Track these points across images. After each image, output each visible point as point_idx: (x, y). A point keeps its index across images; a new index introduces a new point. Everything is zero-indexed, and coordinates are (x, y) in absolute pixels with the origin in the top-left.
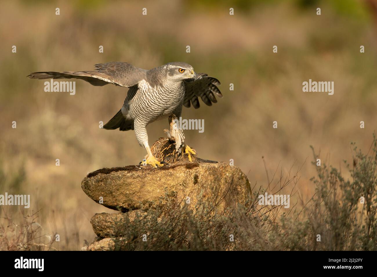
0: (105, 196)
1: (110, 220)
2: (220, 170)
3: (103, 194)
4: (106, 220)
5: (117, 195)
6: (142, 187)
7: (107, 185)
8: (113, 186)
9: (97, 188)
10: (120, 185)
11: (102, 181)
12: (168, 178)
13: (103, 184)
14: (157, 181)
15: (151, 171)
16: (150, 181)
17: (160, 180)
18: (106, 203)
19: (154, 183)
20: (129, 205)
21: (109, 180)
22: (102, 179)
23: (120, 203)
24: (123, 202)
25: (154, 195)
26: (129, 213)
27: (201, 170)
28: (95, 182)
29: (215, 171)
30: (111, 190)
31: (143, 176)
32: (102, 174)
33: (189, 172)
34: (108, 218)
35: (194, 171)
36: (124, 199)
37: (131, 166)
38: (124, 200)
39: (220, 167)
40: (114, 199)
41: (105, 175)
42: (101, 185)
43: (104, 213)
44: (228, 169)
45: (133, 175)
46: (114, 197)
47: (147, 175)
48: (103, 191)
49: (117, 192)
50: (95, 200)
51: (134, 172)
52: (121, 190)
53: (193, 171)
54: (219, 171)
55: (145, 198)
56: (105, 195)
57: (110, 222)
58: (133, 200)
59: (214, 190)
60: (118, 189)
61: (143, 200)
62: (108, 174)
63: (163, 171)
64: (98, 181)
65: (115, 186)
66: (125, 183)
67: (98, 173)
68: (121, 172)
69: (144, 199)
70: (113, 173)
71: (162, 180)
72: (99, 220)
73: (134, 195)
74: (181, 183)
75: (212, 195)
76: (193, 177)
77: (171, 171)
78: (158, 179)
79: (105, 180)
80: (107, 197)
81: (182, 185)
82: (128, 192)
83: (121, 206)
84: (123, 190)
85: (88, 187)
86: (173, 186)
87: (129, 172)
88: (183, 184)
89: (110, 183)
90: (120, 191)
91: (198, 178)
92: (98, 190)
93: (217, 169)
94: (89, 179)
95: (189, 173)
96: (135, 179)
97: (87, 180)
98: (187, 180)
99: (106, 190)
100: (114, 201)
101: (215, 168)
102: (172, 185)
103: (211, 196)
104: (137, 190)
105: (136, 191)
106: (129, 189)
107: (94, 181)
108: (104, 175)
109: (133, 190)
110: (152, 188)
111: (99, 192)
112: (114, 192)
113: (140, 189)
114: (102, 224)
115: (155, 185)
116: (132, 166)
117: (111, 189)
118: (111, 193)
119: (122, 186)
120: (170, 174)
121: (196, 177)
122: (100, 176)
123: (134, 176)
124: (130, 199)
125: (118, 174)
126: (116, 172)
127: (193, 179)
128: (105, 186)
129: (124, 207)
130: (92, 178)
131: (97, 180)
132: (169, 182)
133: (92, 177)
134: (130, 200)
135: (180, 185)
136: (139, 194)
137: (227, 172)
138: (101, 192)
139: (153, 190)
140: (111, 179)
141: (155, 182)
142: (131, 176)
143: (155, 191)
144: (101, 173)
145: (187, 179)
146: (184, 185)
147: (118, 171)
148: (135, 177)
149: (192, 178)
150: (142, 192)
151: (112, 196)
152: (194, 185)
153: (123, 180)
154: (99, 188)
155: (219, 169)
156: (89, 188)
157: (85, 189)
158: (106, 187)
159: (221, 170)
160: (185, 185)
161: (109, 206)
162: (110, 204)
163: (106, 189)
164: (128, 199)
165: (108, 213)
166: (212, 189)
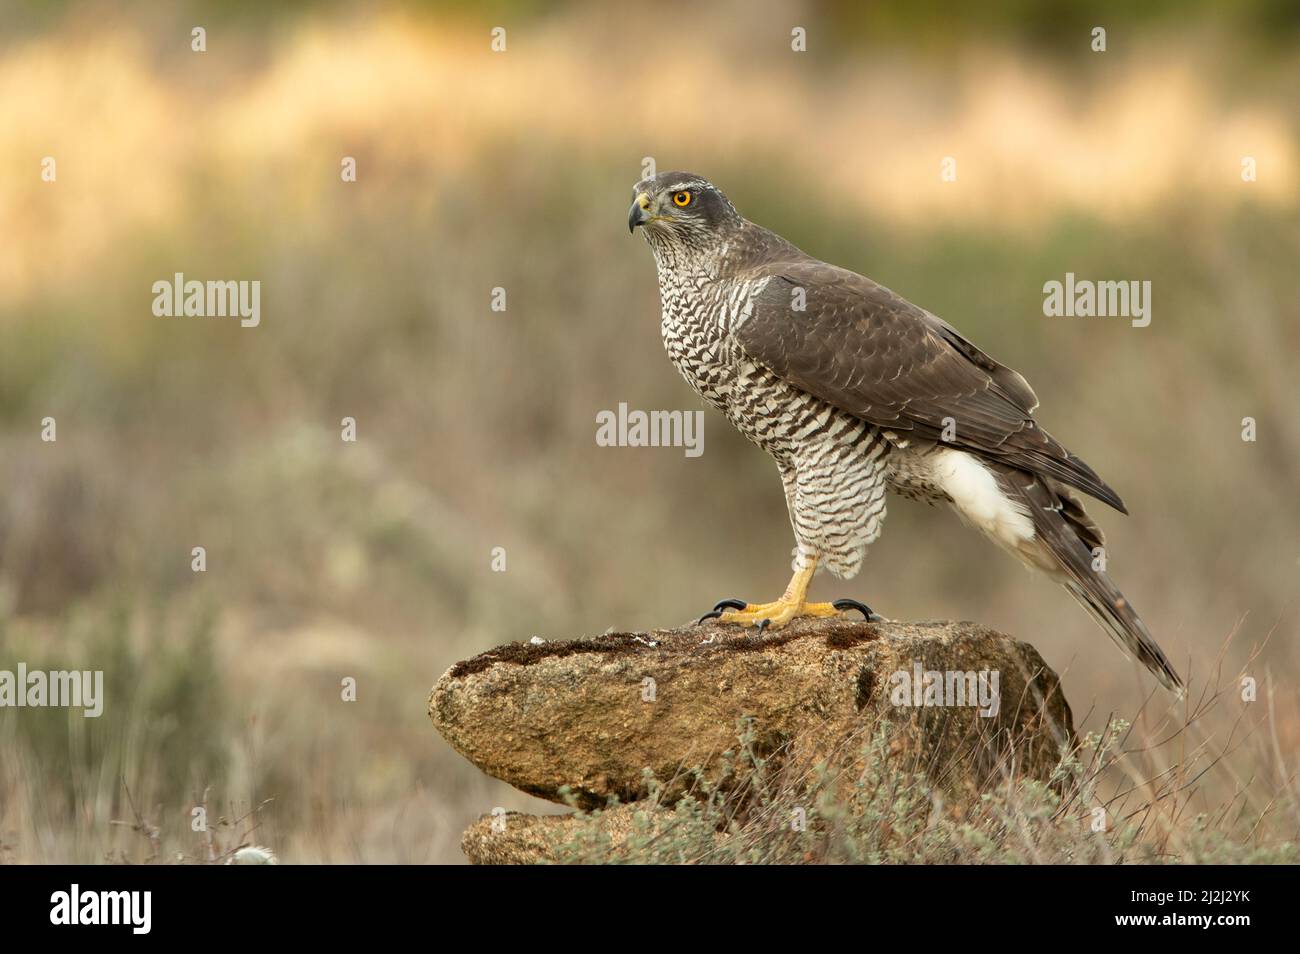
0: (518, 750)
1: (537, 841)
2: (957, 655)
3: (510, 739)
4: (521, 840)
5: (562, 745)
6: (660, 716)
7: (526, 708)
8: (548, 710)
9: (487, 718)
10: (577, 709)
11: (505, 692)
12: (760, 681)
13: (510, 704)
14: (715, 692)
15: (693, 656)
16: (692, 695)
17: (728, 689)
18: (520, 775)
19: (707, 702)
20: (610, 783)
21: (535, 688)
22: (507, 682)
23: (576, 777)
24: (586, 772)
25: (705, 748)
26: (607, 812)
27: (885, 652)
28: (479, 696)
29: (941, 658)
30: (540, 726)
31: (665, 672)
32: (508, 665)
33: (841, 658)
34: (528, 831)
35: (858, 654)
36: (590, 762)
37: (618, 636)
38: (591, 766)
39: (957, 641)
40: (554, 760)
41: (520, 668)
42: (505, 705)
43: (515, 813)
44: (989, 651)
45: (626, 669)
46: (554, 754)
47: (681, 671)
48: (512, 730)
49: (566, 736)
50: (478, 764)
51: (630, 660)
52: (579, 727)
53: (854, 656)
54: (954, 656)
55: (673, 757)
56: (519, 744)
57: (535, 846)
58: (624, 766)
59: (935, 727)
60: (567, 723)
61: (661, 763)
62: (531, 664)
63: (743, 657)
64: (492, 692)
65: (559, 710)
66: (594, 701)
67: (495, 660)
68: (580, 656)
69: (666, 762)
70: (547, 661)
71: (736, 690)
72: (495, 838)
73: (629, 746)
74: (809, 703)
75: (925, 747)
76: (855, 679)
77: (770, 654)
78: (722, 685)
79: (517, 686)
80: (524, 754)
81: (813, 709)
82: (605, 735)
83: (580, 785)
84: (588, 728)
85: (452, 714)
86: (778, 714)
87: (610, 660)
88: (815, 706)
89: (538, 700)
90: (575, 728)
91: (875, 685)
92: (493, 725)
93: (946, 649)
94: (456, 682)
95: (838, 662)
96: (633, 686)
97: (449, 688)
98: (833, 689)
99: (521, 727)
100: (554, 767)
101: (940, 645)
102: (775, 709)
103: (923, 754)
104: (640, 728)
105: (636, 731)
106: (612, 723)
107: (478, 689)
108: (514, 669)
109: (625, 725)
110: (699, 721)
111: (494, 733)
112: (554, 733)
113: (652, 723)
114: (506, 855)
115: (711, 710)
116: (623, 636)
117: (541, 721)
118: (541, 737)
119: (581, 710)
120: (765, 665)
121: (867, 681)
122: (499, 671)
123: (628, 673)
124: (614, 762)
125: (569, 666)
126: (561, 656)
127: (854, 688)
128: (518, 710)
129: (592, 791)
130: (470, 679)
131: (488, 687)
132: (762, 698)
133: (471, 676)
134: (612, 765)
135: (806, 709)
136: (648, 742)
137: (986, 661)
138: (504, 733)
139: (702, 729)
140: (540, 684)
141: (711, 697)
142: (621, 673)
143: (710, 731)
144: (504, 661)
145: (829, 687)
146: (818, 711)
147: (567, 654)
148: (636, 679)
149: (852, 684)
150: (660, 733)
151: (545, 747)
152: (855, 708)
153: (588, 688)
154: (494, 716)
155: (954, 649)
156: (455, 718)
157: (443, 720)
158: (521, 715)
159: (961, 652)
160: (822, 708)
161: (533, 786)
162: (535, 777)
163: (521, 722)
164: (604, 760)
165: (531, 814)
166: (929, 725)
